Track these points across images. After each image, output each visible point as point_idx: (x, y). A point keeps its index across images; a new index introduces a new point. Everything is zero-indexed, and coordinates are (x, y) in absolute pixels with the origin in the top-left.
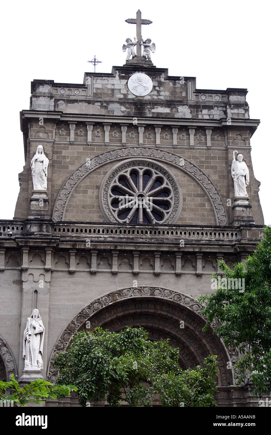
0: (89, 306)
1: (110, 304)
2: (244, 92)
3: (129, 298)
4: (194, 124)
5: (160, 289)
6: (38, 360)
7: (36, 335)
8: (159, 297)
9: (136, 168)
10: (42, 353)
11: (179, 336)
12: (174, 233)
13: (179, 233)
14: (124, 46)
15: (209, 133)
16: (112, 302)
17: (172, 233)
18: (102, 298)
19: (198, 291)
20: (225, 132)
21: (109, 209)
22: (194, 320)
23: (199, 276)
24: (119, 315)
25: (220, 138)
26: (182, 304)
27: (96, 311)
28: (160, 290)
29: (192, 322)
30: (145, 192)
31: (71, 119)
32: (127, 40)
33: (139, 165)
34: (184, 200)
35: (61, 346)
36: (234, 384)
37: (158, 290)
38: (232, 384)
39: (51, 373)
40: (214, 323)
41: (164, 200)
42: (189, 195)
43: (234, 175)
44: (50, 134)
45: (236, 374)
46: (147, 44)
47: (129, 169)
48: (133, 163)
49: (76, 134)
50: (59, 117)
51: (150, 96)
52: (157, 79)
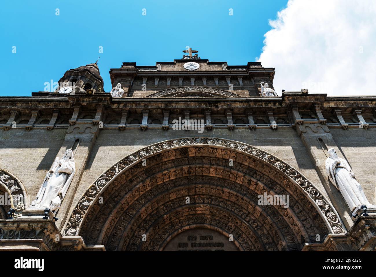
0: (135, 153)
1: (159, 152)
3: (180, 146)
5: (213, 139)
6: (52, 200)
7: (60, 173)
10: (63, 196)
15: (240, 80)
16: (161, 150)
18: (150, 147)
19: (254, 141)
20: (252, 80)
22: (256, 172)
23: (252, 129)
25: (248, 81)
27: (143, 158)
29: (253, 175)
31: (144, 75)
35: (92, 192)
36: (333, 232)
37: (211, 139)
38: (331, 233)
39: (70, 223)
40: (281, 166)
44: (128, 82)
45: (329, 220)
49: (147, 84)
50: (136, 72)
51: (198, 69)
52: (202, 64)
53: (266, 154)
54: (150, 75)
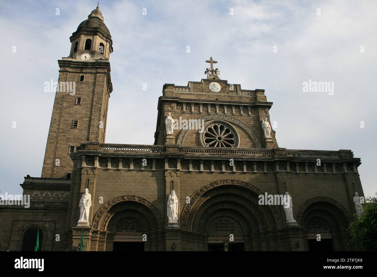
0: (201, 189)
1: (211, 188)
2: (263, 91)
3: (221, 185)
4: (242, 104)
6: (176, 217)
7: (174, 204)
8: (236, 184)
9: (217, 124)
10: (177, 214)
11: (246, 206)
12: (241, 152)
13: (243, 152)
14: (205, 71)
15: (249, 109)
17: (240, 153)
18: (207, 185)
20: (257, 108)
21: (204, 144)
23: (255, 173)
24: (215, 194)
25: (254, 111)
26: (248, 188)
27: (205, 192)
28: (237, 181)
30: (221, 136)
31: (184, 101)
32: (207, 69)
33: (217, 123)
34: (241, 139)
36: (278, 228)
37: (236, 181)
39: (182, 224)
41: (231, 140)
42: (243, 137)
43: (264, 128)
44: (174, 108)
45: (278, 223)
46: (216, 71)
47: (213, 125)
48: (215, 122)
49: (186, 109)
50: (178, 100)
51: (220, 92)
52: (223, 85)
53: (260, 190)
54: (188, 102)
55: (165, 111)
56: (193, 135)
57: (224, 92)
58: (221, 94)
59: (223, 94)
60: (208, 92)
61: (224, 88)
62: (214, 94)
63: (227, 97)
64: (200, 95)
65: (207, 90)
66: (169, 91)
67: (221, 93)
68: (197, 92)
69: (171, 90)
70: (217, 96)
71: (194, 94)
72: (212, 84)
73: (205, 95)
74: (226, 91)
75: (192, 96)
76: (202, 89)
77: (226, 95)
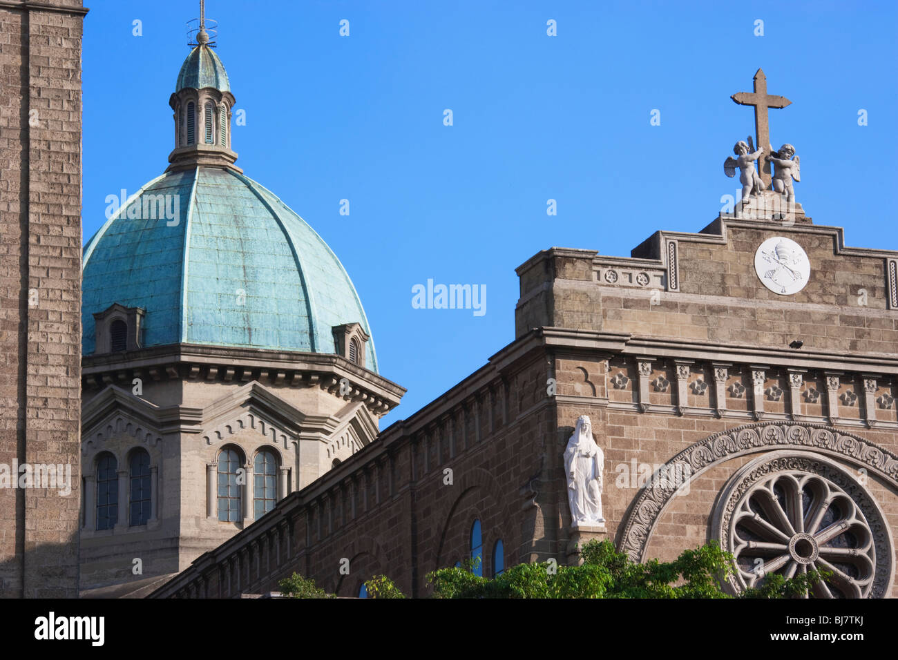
9: (789, 473)
30: (812, 534)
31: (645, 352)
32: (735, 150)
33: (793, 467)
44: (598, 387)
47: (774, 478)
48: (781, 463)
49: (654, 387)
50: (622, 346)
51: (806, 295)
52: (819, 253)
55: (563, 403)
56: (684, 528)
57: (825, 293)
58: (811, 307)
59: (817, 308)
60: (749, 294)
61: (824, 273)
62: (776, 305)
63: (837, 321)
64: (713, 310)
65: (744, 282)
66: (576, 292)
67: (810, 301)
68: (700, 291)
69: (583, 286)
70: (790, 315)
71: (684, 308)
72: (770, 243)
73: (736, 310)
74: (833, 289)
75: (677, 315)
76: (723, 277)
77: (836, 310)
